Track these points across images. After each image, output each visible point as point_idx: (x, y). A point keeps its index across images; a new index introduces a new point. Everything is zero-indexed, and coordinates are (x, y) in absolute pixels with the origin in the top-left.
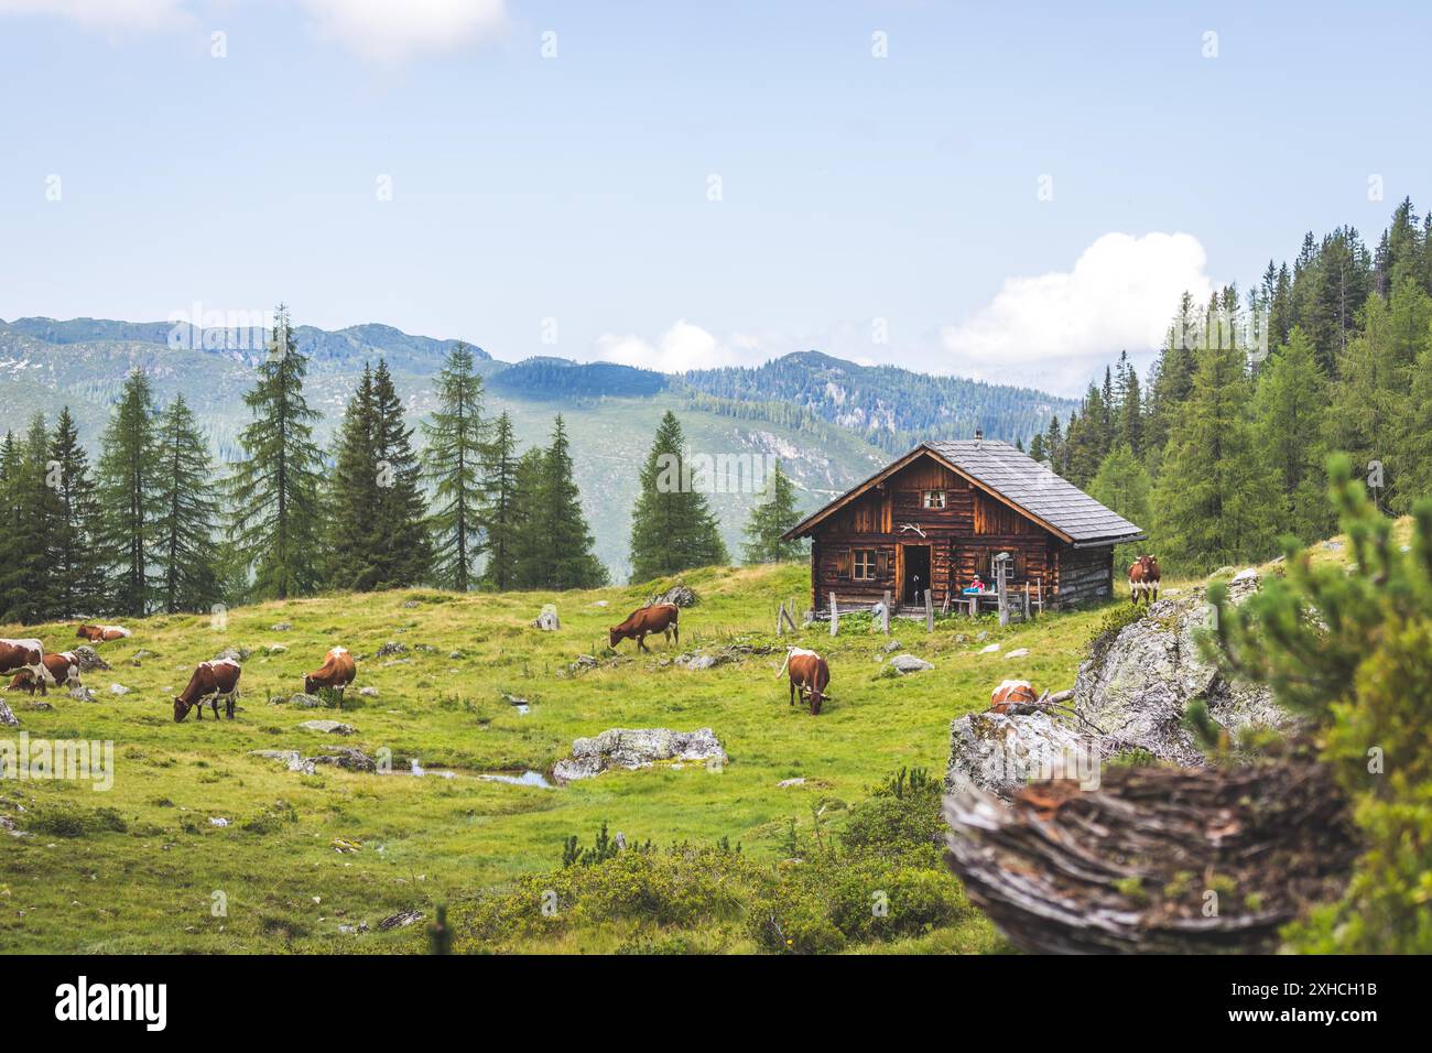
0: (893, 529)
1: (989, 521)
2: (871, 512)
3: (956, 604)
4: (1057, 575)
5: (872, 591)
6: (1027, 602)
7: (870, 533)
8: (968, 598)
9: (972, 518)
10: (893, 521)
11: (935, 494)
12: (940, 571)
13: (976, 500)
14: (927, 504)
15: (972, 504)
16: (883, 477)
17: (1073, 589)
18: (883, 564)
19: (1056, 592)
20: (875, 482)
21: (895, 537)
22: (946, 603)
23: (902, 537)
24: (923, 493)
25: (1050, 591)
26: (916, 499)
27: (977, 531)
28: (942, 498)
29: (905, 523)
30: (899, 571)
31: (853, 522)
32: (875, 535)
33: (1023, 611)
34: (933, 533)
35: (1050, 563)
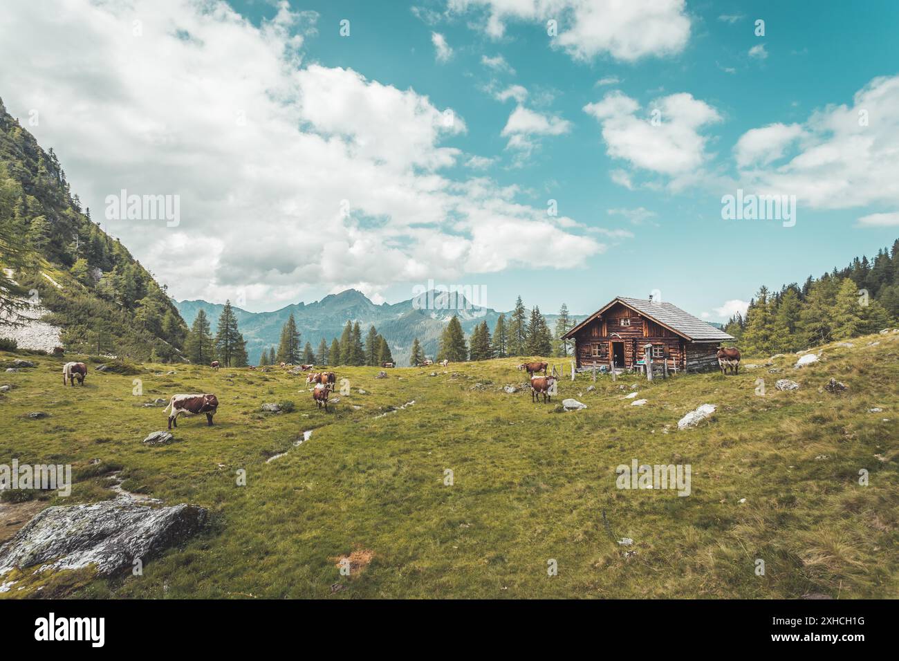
0: (607, 335)
1: (650, 331)
2: (598, 329)
3: (636, 368)
4: (685, 356)
5: (600, 361)
6: (666, 368)
7: (598, 337)
8: (640, 365)
9: (642, 330)
10: (607, 332)
11: (626, 320)
12: (628, 353)
13: (644, 321)
14: (622, 324)
15: (642, 323)
16: (600, 313)
17: (697, 362)
18: (603, 350)
19: (685, 364)
20: (597, 315)
21: (608, 338)
22: (631, 367)
23: (611, 338)
24: (620, 319)
25: (682, 363)
26: (616, 322)
27: (645, 335)
28: (629, 321)
29: (612, 332)
30: (610, 353)
31: (591, 333)
32: (600, 338)
33: (664, 373)
34: (625, 337)
35: (681, 350)
